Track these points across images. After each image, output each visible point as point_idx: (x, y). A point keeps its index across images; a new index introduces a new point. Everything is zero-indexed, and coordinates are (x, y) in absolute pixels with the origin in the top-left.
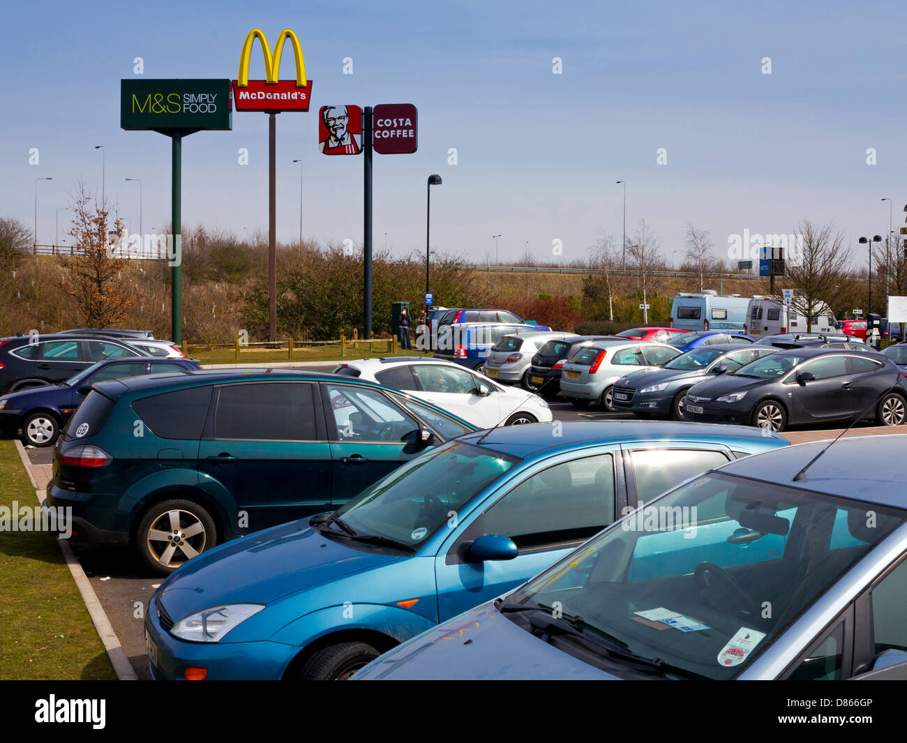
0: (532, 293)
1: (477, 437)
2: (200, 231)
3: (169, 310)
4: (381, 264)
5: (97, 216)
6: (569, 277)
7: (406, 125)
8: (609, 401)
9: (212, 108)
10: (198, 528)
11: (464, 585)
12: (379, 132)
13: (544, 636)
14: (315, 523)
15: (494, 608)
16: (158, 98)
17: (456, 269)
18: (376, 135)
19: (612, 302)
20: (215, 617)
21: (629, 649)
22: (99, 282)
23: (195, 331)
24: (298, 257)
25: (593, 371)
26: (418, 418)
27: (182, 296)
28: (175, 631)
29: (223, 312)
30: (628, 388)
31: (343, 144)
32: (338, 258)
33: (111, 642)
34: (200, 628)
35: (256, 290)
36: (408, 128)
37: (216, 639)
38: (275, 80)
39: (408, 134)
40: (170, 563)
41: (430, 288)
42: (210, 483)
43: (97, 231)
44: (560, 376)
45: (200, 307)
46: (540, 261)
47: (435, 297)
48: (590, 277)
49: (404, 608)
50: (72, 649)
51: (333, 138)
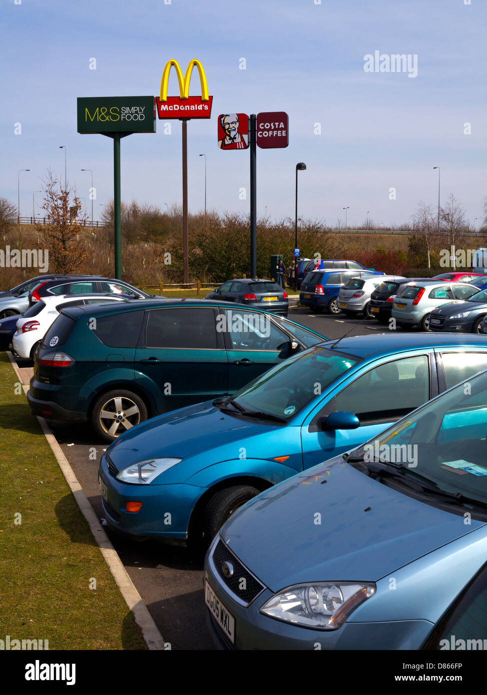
0: (371, 249)
1: (331, 344)
2: (134, 206)
3: (113, 262)
4: (262, 228)
5: (61, 195)
6: (398, 237)
7: (280, 127)
8: (427, 325)
9: (142, 117)
10: (135, 409)
11: (321, 447)
12: (261, 132)
13: (378, 478)
14: (217, 404)
15: (343, 460)
16: (104, 110)
17: (317, 232)
18: (259, 134)
19: (430, 255)
20: (147, 467)
21: (438, 486)
22: (64, 242)
23: (131, 277)
24: (204, 223)
25: (416, 303)
26: (289, 333)
27: (122, 252)
28: (120, 477)
29: (151, 263)
30: (440, 315)
31: (235, 142)
32: (232, 224)
33: (75, 486)
34: (137, 475)
35: (174, 247)
36: (282, 129)
37: (148, 482)
38: (186, 96)
39: (282, 134)
40: (115, 434)
41: (298, 245)
42: (143, 379)
43: (61, 206)
44: (391, 307)
45: (134, 260)
46: (378, 226)
47: (301, 252)
48: (414, 237)
49: (279, 462)
50: (49, 491)
51: (228, 138)
